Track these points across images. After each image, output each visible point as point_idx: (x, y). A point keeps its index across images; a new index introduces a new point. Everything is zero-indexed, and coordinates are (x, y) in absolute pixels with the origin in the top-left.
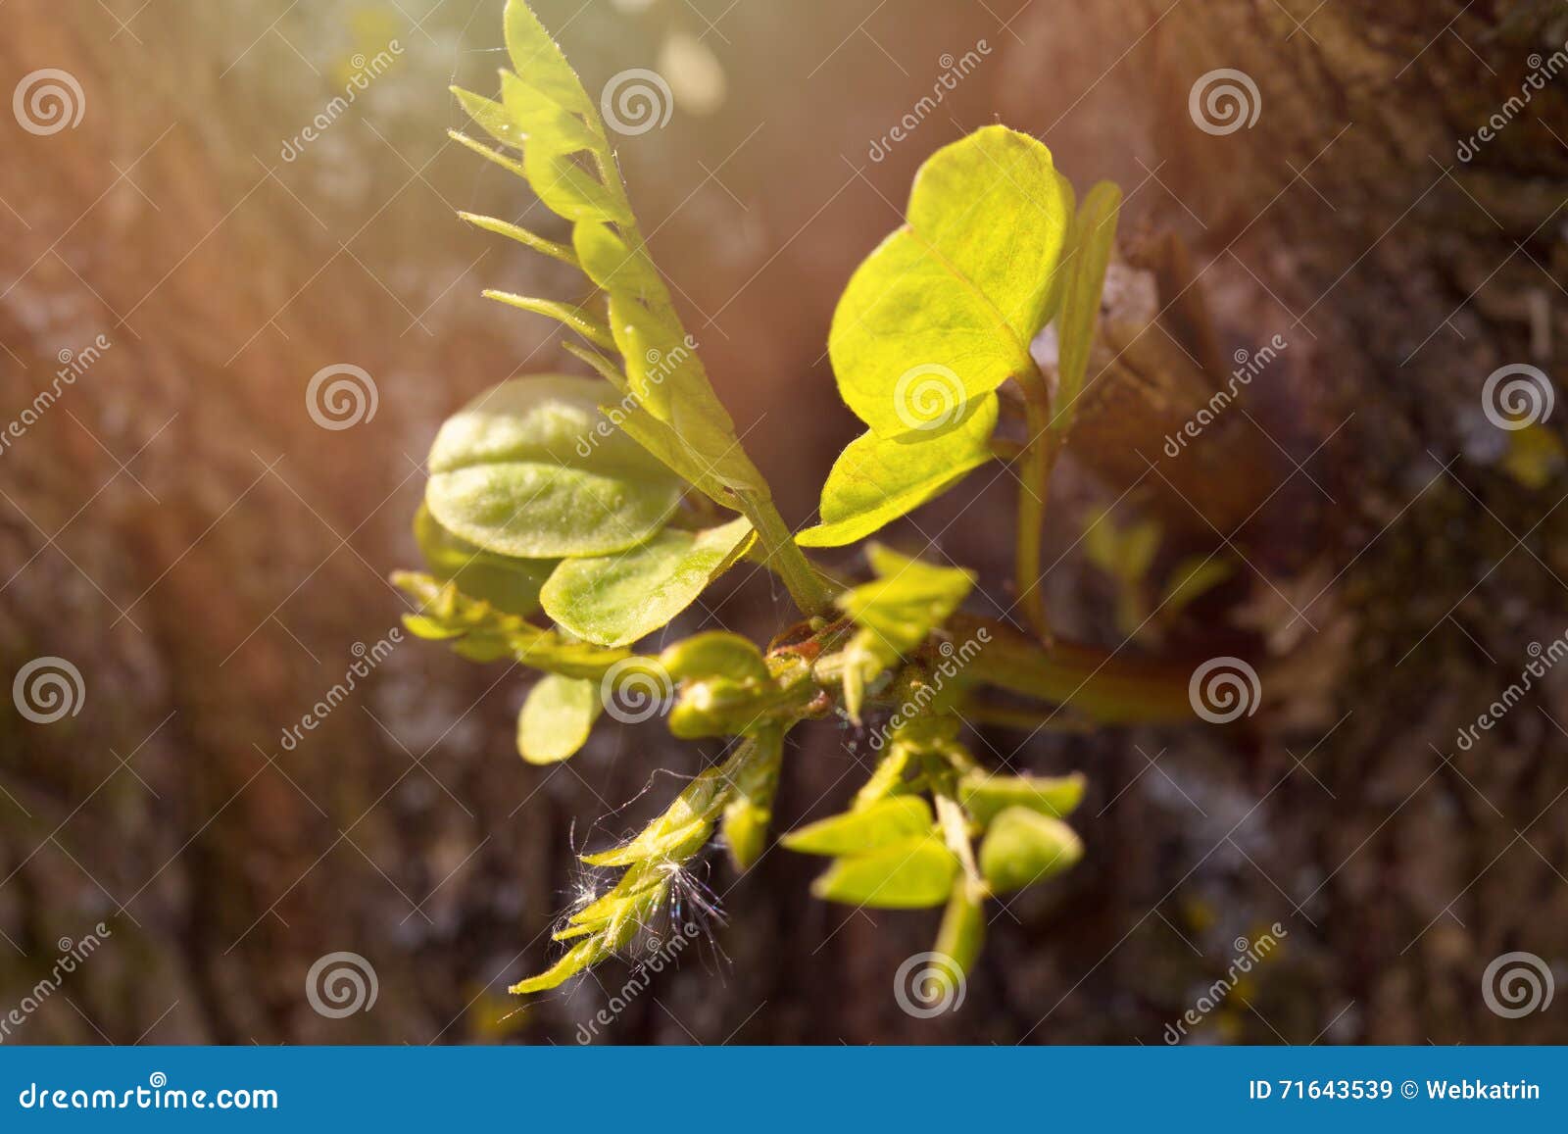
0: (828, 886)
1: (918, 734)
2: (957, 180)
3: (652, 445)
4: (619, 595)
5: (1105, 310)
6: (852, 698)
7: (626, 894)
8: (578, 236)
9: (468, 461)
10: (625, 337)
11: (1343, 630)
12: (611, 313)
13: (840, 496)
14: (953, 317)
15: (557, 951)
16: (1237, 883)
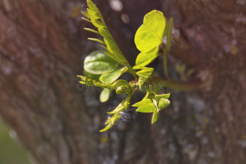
0: (137, 110)
1: (150, 91)
2: (150, 18)
3: (112, 57)
4: (110, 78)
5: (173, 35)
6: (140, 87)
7: (114, 117)
8: (99, 29)
9: (89, 62)
10: (106, 42)
11: (211, 77)
12: (104, 39)
13: (138, 61)
14: (151, 36)
15: (105, 126)
16: (202, 113)
